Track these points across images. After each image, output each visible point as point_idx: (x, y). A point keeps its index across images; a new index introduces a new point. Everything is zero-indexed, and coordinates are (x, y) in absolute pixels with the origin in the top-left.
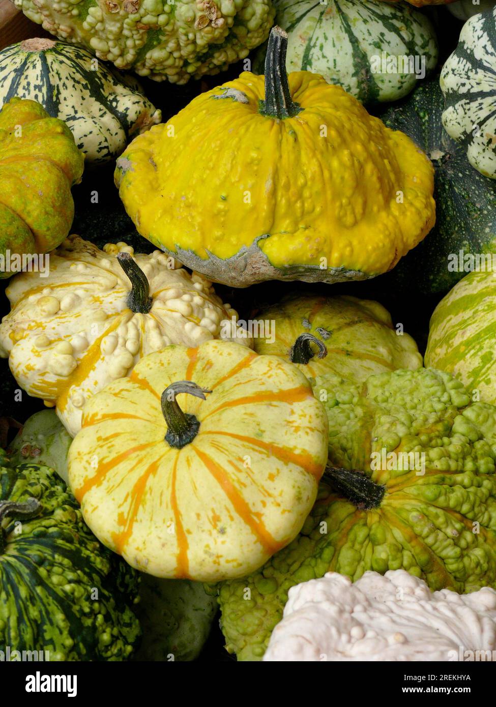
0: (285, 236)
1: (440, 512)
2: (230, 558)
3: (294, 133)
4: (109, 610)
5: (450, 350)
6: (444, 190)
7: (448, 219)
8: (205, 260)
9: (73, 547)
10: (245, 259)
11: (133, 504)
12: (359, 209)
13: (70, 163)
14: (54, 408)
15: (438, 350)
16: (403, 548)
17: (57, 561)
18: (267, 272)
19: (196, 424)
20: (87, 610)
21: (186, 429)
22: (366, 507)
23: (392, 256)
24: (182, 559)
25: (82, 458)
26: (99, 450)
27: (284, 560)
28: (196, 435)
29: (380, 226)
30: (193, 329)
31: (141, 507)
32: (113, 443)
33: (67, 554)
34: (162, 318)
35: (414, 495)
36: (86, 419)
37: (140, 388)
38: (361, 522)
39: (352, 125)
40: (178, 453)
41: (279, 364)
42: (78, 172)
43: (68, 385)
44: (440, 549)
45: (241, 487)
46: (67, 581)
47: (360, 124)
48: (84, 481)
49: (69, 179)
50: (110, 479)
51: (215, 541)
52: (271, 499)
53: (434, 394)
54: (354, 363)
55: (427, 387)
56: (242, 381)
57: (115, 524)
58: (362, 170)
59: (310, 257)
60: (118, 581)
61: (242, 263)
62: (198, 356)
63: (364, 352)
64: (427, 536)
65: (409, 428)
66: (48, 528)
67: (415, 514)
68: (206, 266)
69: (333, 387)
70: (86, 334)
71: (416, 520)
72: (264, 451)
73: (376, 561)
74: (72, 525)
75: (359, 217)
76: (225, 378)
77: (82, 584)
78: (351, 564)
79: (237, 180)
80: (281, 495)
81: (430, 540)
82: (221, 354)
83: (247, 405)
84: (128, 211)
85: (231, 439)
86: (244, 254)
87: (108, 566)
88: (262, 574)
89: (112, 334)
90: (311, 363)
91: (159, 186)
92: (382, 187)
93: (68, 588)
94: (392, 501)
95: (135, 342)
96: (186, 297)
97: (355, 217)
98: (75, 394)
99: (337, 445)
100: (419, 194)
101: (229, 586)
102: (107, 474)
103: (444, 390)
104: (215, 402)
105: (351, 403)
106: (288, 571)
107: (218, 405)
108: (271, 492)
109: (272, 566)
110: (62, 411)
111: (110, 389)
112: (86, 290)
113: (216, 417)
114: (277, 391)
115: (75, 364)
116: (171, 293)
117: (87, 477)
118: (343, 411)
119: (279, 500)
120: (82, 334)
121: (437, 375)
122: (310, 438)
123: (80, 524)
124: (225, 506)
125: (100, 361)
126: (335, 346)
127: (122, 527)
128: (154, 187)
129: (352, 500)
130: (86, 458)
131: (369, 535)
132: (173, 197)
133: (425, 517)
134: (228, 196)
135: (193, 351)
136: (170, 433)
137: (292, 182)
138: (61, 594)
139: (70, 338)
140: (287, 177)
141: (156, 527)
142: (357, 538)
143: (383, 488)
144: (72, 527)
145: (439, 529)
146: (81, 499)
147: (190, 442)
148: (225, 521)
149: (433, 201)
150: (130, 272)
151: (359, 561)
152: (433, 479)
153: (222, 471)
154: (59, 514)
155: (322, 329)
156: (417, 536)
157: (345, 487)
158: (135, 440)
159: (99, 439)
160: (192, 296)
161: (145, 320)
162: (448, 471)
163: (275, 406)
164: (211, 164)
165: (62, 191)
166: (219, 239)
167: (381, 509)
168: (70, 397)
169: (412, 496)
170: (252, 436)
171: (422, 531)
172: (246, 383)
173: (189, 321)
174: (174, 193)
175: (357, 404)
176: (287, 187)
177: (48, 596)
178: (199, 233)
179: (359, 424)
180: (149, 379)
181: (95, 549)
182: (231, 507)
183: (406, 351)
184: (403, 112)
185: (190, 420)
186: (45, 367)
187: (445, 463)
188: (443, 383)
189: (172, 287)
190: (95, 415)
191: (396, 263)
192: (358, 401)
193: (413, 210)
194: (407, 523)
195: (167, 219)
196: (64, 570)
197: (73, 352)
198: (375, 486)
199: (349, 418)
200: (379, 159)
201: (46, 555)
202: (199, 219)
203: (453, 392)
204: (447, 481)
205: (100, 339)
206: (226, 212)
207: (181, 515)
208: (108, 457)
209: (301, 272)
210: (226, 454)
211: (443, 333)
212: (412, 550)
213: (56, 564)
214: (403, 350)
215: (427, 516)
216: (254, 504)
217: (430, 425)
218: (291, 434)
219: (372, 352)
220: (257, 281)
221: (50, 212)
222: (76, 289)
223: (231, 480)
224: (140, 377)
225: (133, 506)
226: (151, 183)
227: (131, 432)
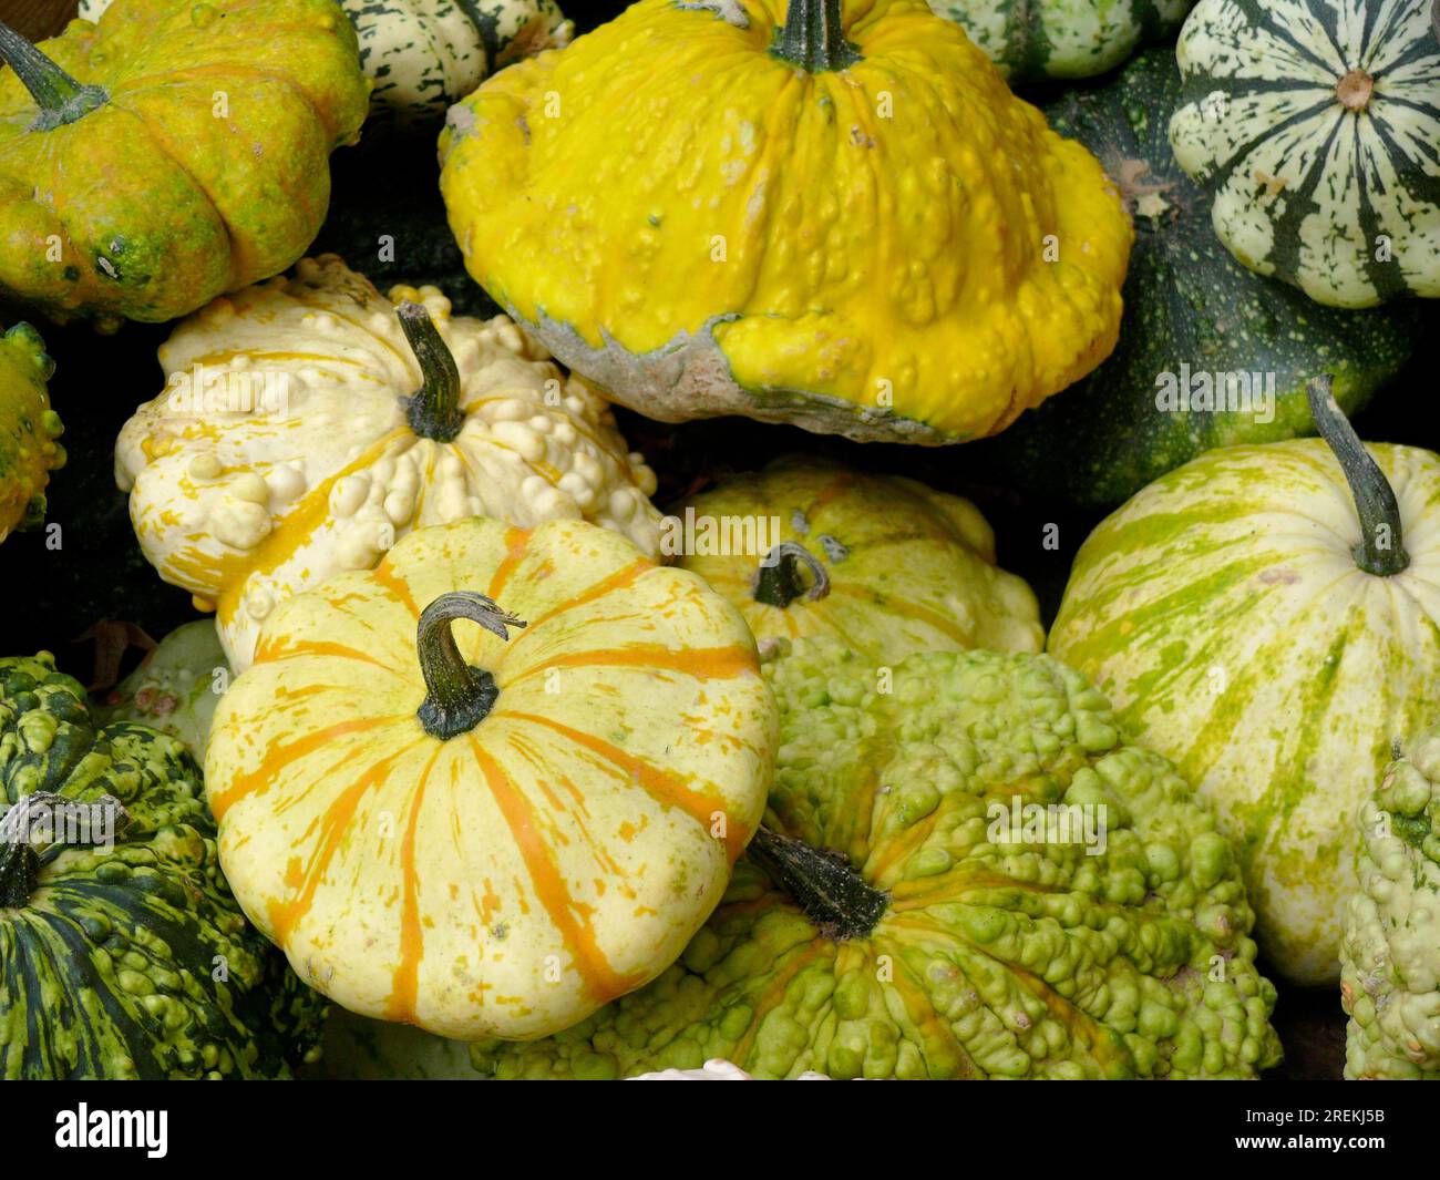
0: (775, 323)
1: (997, 969)
2: (505, 995)
3: (831, 104)
4: (240, 1066)
5: (1100, 626)
6: (1153, 282)
7: (1152, 346)
8: (594, 350)
9: (181, 917)
10: (682, 359)
11: (325, 841)
12: (945, 290)
13: (336, 96)
14: (212, 615)
15: (1077, 624)
16: (902, 1035)
17: (139, 940)
18: (724, 396)
19: (488, 692)
20: (187, 1057)
21: (466, 698)
22: (840, 933)
23: (1002, 403)
24: (405, 979)
25: (238, 729)
26: (275, 716)
27: (641, 1019)
28: (484, 716)
29: (987, 334)
30: (537, 492)
31: (337, 852)
32: (307, 705)
33: (164, 928)
34: (480, 459)
35: (948, 925)
36: (264, 647)
37: (389, 596)
38: (822, 963)
39: (962, 108)
40: (438, 749)
41: (695, 591)
42: (351, 118)
43: (247, 567)
44: (983, 1051)
45: (556, 844)
46: (152, 988)
47: (983, 109)
48: (234, 778)
49: (329, 130)
50: (285, 782)
51: (481, 950)
52: (619, 880)
53: (1039, 714)
54: (888, 623)
55: (1029, 696)
56: (606, 616)
57: (280, 881)
58: (966, 207)
59: (820, 376)
60: (276, 1007)
61: (674, 368)
62: (528, 547)
63: (915, 602)
64: (959, 1018)
65: (965, 778)
66: (132, 866)
67: (939, 964)
68: (596, 361)
69: (826, 666)
70: (304, 466)
71: (939, 979)
72: (623, 772)
73: (838, 1052)
74: (191, 870)
75: (942, 307)
76: (571, 604)
77: (185, 1000)
78: (783, 1051)
79: (689, 184)
80: (640, 874)
81: (964, 1028)
82: (576, 551)
83: (605, 669)
84: (453, 221)
85: (556, 737)
86: (679, 347)
87: (255, 970)
88: (591, 1042)
89: (360, 473)
90: (794, 608)
91: (527, 177)
92: (1006, 251)
93: (152, 1002)
94: (897, 929)
95: (405, 499)
96: (539, 422)
97: (935, 305)
98: (257, 590)
99: (800, 788)
100: (1089, 280)
101: (517, 1056)
102: (281, 771)
103: (1065, 709)
104: (539, 651)
105: (856, 704)
106: (646, 1045)
107: (546, 657)
108: (621, 864)
109: (614, 1028)
110: (225, 623)
111: (327, 589)
112: (325, 374)
113: (532, 684)
114: (678, 649)
115: (267, 527)
116: (508, 407)
117: (240, 769)
118: (834, 719)
119: (635, 884)
120: (296, 465)
121: (1055, 675)
122: (729, 760)
123: (211, 871)
124: (515, 879)
125: (322, 529)
126: (854, 580)
127: (293, 891)
128: (515, 179)
129: (810, 913)
130: (246, 729)
131: (832, 995)
132: (550, 205)
133: (962, 976)
134: (665, 217)
135: (519, 536)
136: (430, 701)
137: (808, 206)
138: (133, 1012)
139: (269, 469)
140: (799, 196)
141: (362, 902)
142: (806, 998)
143: (882, 898)
144: (191, 875)
145: (988, 1006)
146: (221, 816)
147: (470, 728)
148: (509, 911)
149: (1118, 301)
150: (422, 346)
151: (802, 1049)
152: (994, 895)
153: (522, 799)
154: (166, 842)
155: (832, 538)
156: (936, 1014)
157: (799, 882)
158: (353, 705)
159: (281, 692)
160: (553, 422)
161: (438, 455)
162: (1033, 884)
163: (667, 680)
164: (640, 145)
165: (306, 152)
166: (633, 309)
167: (870, 942)
168: (246, 597)
169: (942, 926)
170: (603, 737)
171: (949, 1005)
172: (615, 619)
173: (537, 473)
174: (554, 196)
175: (869, 710)
176: (795, 218)
177: (104, 1015)
178: (591, 288)
179: (859, 751)
180: (411, 581)
181: (232, 928)
182: (528, 882)
183: (1010, 615)
184: (1096, 106)
185: (478, 680)
186: (203, 524)
187: (1028, 864)
188: (1065, 694)
189: (515, 396)
190: (282, 640)
191: (1010, 420)
192: (873, 703)
193: (1067, 310)
194: (920, 981)
195: (530, 250)
196: (151, 963)
197: (267, 499)
198: (867, 891)
199: (842, 735)
200: (1009, 190)
201: (117, 923)
202: (596, 260)
203: (1082, 716)
204: (1027, 904)
205: (332, 481)
206: (657, 252)
207: (419, 886)
208: (292, 733)
209: (797, 406)
210: (537, 767)
211: (1095, 587)
212: (922, 1042)
213: (134, 947)
214: (1004, 612)
215: (965, 974)
216: (578, 885)
217: (1016, 778)
218: (689, 745)
219: (931, 605)
220: (701, 411)
221: (272, 194)
222: (303, 367)
223: (537, 826)
224: (395, 574)
225: (322, 849)
226: (509, 168)
227: (348, 688)
